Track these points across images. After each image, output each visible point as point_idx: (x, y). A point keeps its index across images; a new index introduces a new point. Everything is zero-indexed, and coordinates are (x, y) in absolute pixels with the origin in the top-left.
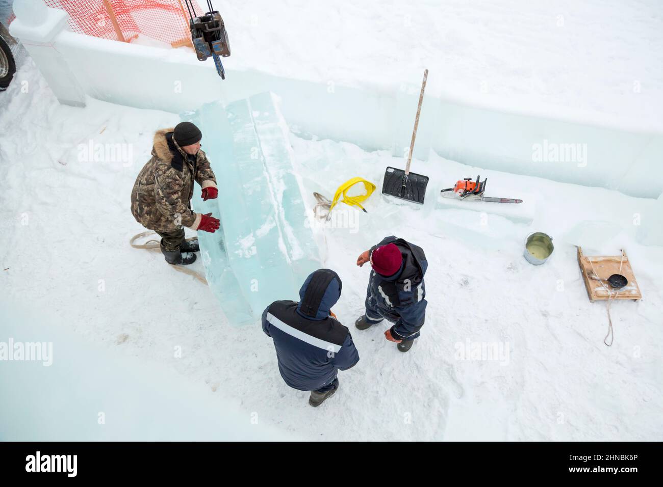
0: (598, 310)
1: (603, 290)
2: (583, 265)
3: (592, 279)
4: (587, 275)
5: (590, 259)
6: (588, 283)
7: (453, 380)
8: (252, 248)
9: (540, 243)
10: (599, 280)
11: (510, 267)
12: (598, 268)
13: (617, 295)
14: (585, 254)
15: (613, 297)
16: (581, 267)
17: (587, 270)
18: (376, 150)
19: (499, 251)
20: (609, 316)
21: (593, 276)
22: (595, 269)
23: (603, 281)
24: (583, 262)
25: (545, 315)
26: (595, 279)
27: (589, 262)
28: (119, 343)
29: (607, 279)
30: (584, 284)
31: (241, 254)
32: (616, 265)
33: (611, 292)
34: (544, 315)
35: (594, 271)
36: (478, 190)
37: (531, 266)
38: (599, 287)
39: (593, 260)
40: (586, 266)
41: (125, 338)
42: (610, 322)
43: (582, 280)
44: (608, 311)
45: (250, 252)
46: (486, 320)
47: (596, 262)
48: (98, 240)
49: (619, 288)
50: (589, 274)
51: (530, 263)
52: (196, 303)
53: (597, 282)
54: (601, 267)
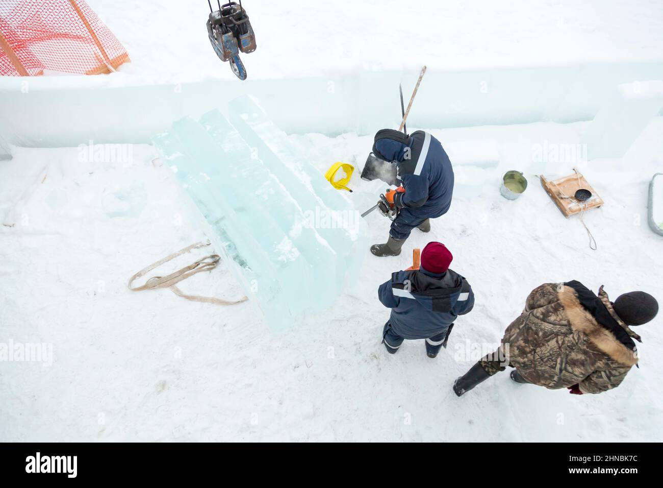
0: (573, 222)
1: (574, 205)
2: (550, 189)
3: (562, 198)
4: (555, 198)
5: (555, 183)
6: (560, 203)
7: (490, 317)
9: (511, 180)
10: (568, 198)
11: (493, 207)
12: (562, 188)
13: (587, 206)
14: (548, 180)
15: (584, 208)
16: (548, 191)
17: (556, 192)
18: (340, 134)
19: (479, 196)
20: (585, 226)
21: (563, 196)
22: (561, 189)
23: (572, 198)
24: (549, 186)
25: (536, 239)
26: (565, 198)
27: (555, 186)
28: (159, 392)
29: (574, 196)
30: (556, 208)
32: (575, 182)
33: (581, 205)
34: (536, 240)
35: (561, 191)
37: (511, 202)
38: (570, 203)
39: (558, 183)
40: (553, 190)
42: (588, 230)
43: (552, 203)
44: (582, 221)
45: (292, 254)
46: (494, 258)
47: (559, 184)
49: (585, 200)
50: (558, 196)
51: (509, 199)
52: (225, 325)
53: (566, 200)
54: (564, 187)
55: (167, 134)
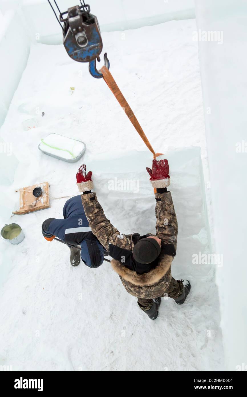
1: (43, 200)
2: (25, 211)
3: (35, 205)
5: (22, 206)
6: (38, 208)
10: (36, 202)
11: (25, 253)
12: (28, 203)
13: (46, 192)
14: (18, 210)
15: (47, 194)
17: (29, 208)
20: (59, 198)
21: (34, 204)
22: (28, 204)
23: (37, 199)
24: (23, 211)
26: (36, 203)
27: (24, 207)
29: (36, 197)
30: (38, 211)
32: (26, 194)
33: (45, 195)
35: (30, 204)
37: (25, 240)
38: (41, 202)
40: (27, 209)
42: (63, 197)
44: (56, 199)
47: (24, 204)
49: (42, 192)
50: (32, 207)
51: (23, 240)
53: (37, 203)
54: (27, 201)
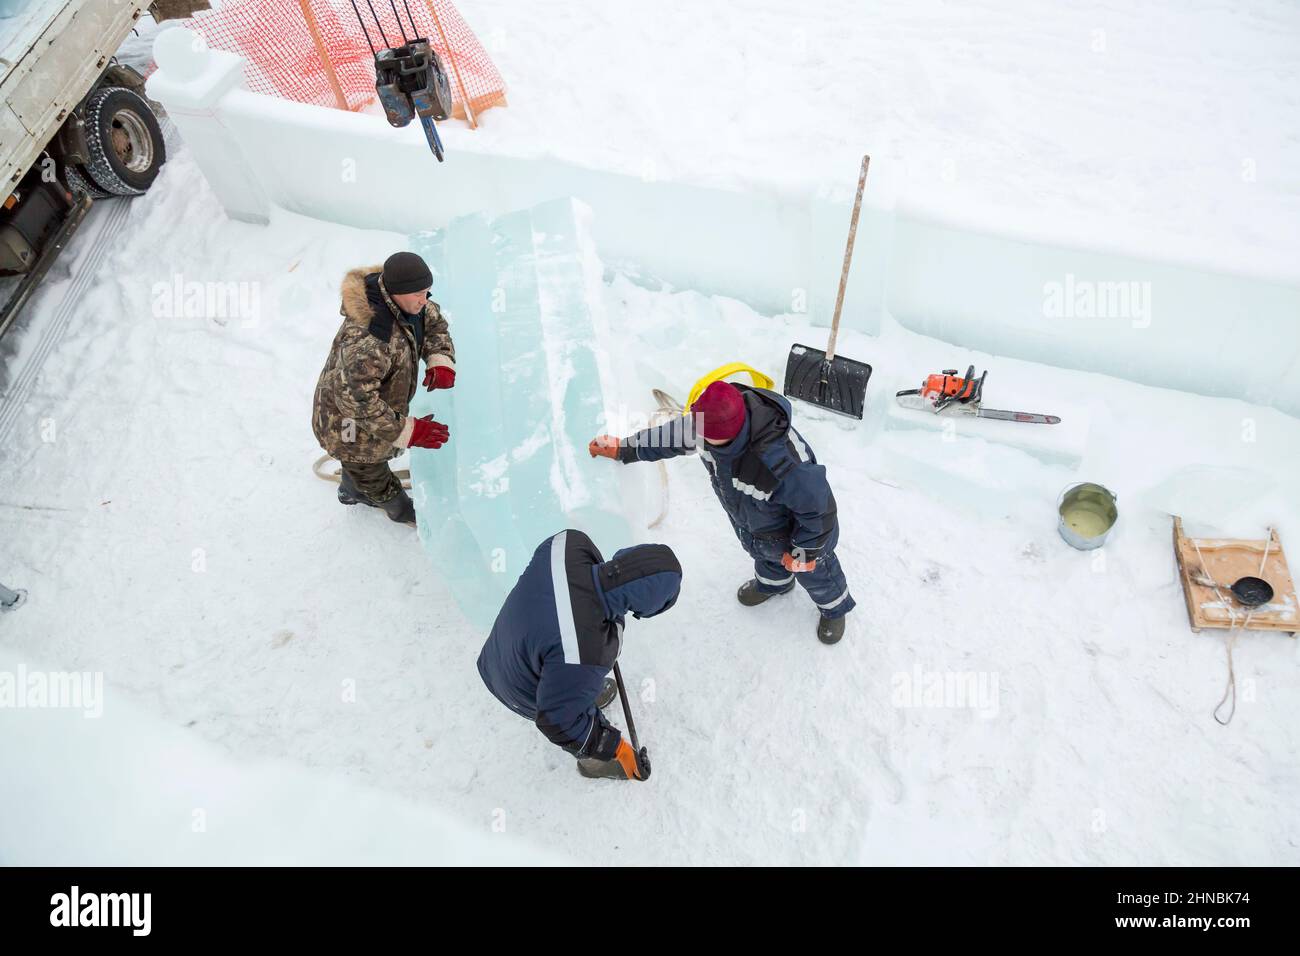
0: (1208, 649)
1: (1219, 607)
2: (1183, 555)
3: (1197, 583)
4: (1189, 575)
5: (1197, 544)
6: (1189, 592)
7: (886, 766)
8: (502, 480)
9: (1095, 506)
10: (1212, 588)
11: (1029, 550)
12: (1213, 561)
13: (1249, 620)
14: (1188, 532)
15: (1240, 623)
16: (1179, 558)
17: (1190, 564)
19: (1007, 517)
20: (1230, 662)
21: (1200, 579)
22: (1207, 563)
23: (1222, 589)
24: (1183, 549)
25: (1092, 651)
26: (1205, 585)
27: (1194, 550)
28: (275, 647)
29: (1230, 586)
30: (1182, 594)
31: (480, 491)
33: (1238, 614)
34: (1090, 651)
35: (1205, 568)
36: (967, 394)
37: (1072, 552)
38: (1211, 600)
39: (1204, 545)
40: (1187, 557)
41: (287, 638)
42: (1232, 674)
43: (1178, 586)
44: (1229, 651)
45: (497, 486)
46: (968, 654)
47: (1211, 551)
48: (262, 459)
49: (1256, 606)
50: (1192, 575)
51: (1070, 545)
52: (417, 584)
53: (1208, 590)
54: (1219, 560)
55: (435, 234)
